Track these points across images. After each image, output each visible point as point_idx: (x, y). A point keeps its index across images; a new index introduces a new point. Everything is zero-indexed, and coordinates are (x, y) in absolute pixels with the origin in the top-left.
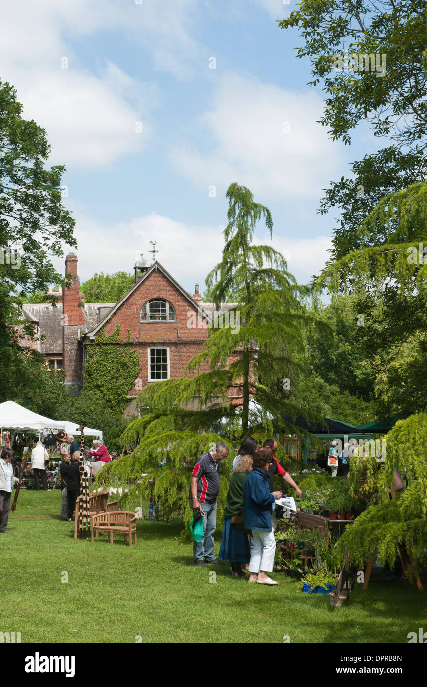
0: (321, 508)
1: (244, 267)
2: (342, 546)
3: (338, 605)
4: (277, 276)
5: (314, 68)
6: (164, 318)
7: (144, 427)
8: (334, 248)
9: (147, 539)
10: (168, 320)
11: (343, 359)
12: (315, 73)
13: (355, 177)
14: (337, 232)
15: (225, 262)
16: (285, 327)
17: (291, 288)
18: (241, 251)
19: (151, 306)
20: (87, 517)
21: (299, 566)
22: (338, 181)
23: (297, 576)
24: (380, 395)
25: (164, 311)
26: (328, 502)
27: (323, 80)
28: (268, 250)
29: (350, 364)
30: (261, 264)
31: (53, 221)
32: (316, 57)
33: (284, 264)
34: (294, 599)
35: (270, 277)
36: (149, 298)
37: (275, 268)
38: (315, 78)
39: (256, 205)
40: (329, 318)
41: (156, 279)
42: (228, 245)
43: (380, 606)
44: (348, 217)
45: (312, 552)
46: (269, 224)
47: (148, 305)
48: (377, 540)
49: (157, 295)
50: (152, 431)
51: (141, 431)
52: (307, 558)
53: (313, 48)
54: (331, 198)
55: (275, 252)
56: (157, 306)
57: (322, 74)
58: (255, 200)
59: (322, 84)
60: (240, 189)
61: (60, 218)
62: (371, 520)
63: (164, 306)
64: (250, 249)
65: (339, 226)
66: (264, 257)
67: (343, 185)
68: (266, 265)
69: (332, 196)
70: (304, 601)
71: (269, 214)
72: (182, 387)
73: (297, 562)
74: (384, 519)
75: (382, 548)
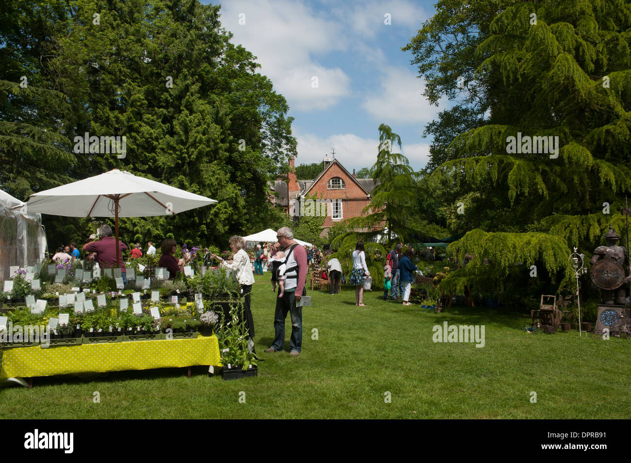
0: (428, 274)
1: (388, 164)
2: (441, 287)
3: (439, 312)
4: (404, 168)
5: (419, 69)
6: (339, 187)
7: (342, 240)
8: (430, 155)
9: (345, 290)
10: (342, 188)
11: (430, 207)
12: (420, 72)
13: (439, 120)
14: (431, 146)
15: (378, 162)
16: (408, 192)
17: (411, 174)
18: (386, 156)
19: (333, 181)
20: (318, 280)
21: (419, 299)
22: (431, 122)
23: (418, 303)
24: (450, 226)
25: (339, 183)
26: (432, 271)
27: (424, 75)
28: (399, 156)
29: (433, 209)
30: (396, 162)
31: (287, 144)
32: (420, 64)
33: (407, 162)
34: (419, 310)
35: (400, 168)
36: (331, 177)
37: (403, 164)
38: (420, 75)
39: (393, 134)
40: (422, 185)
41: (335, 168)
42: (380, 153)
43: (456, 312)
44: (437, 140)
45: (425, 293)
46: (400, 143)
47: (331, 181)
48: (456, 285)
49: (335, 176)
50: (346, 242)
51: (340, 241)
52: (422, 295)
53: (418, 61)
54: (428, 130)
55: (403, 157)
56: (336, 181)
57: (423, 72)
58: (393, 132)
59: (423, 77)
60: (385, 127)
61: (291, 142)
62: (453, 277)
63: (339, 181)
64: (391, 155)
65: (432, 144)
66: (397, 159)
67: (434, 124)
68: (399, 163)
69: (428, 129)
70: (423, 311)
71: (399, 138)
72: (360, 221)
73: (418, 297)
74: (459, 276)
75: (458, 288)
